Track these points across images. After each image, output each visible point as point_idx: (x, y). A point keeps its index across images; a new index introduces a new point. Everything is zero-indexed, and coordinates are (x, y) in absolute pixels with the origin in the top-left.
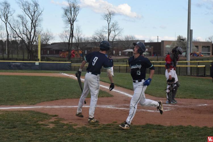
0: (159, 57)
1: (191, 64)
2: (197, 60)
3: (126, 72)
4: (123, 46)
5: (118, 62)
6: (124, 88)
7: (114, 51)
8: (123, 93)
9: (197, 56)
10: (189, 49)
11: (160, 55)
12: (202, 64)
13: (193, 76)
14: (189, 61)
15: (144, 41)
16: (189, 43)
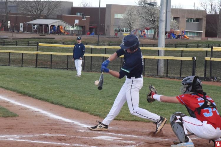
0: (101, 38)
1: (167, 53)
2: (176, 46)
3: (36, 67)
4: (29, 13)
5: (17, 45)
6: (36, 98)
7: (9, 22)
8: (37, 109)
9: (176, 38)
10: (164, 23)
11: (104, 34)
12: (187, 54)
13: (170, 78)
14: (162, 48)
15: (72, 3)
16: (164, 11)
